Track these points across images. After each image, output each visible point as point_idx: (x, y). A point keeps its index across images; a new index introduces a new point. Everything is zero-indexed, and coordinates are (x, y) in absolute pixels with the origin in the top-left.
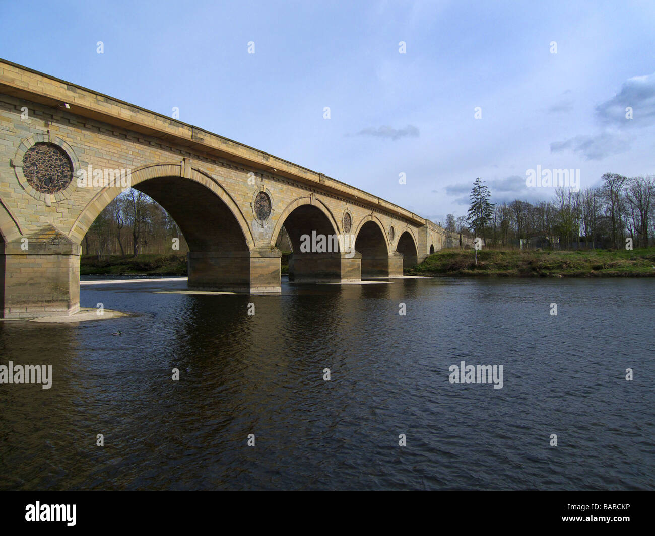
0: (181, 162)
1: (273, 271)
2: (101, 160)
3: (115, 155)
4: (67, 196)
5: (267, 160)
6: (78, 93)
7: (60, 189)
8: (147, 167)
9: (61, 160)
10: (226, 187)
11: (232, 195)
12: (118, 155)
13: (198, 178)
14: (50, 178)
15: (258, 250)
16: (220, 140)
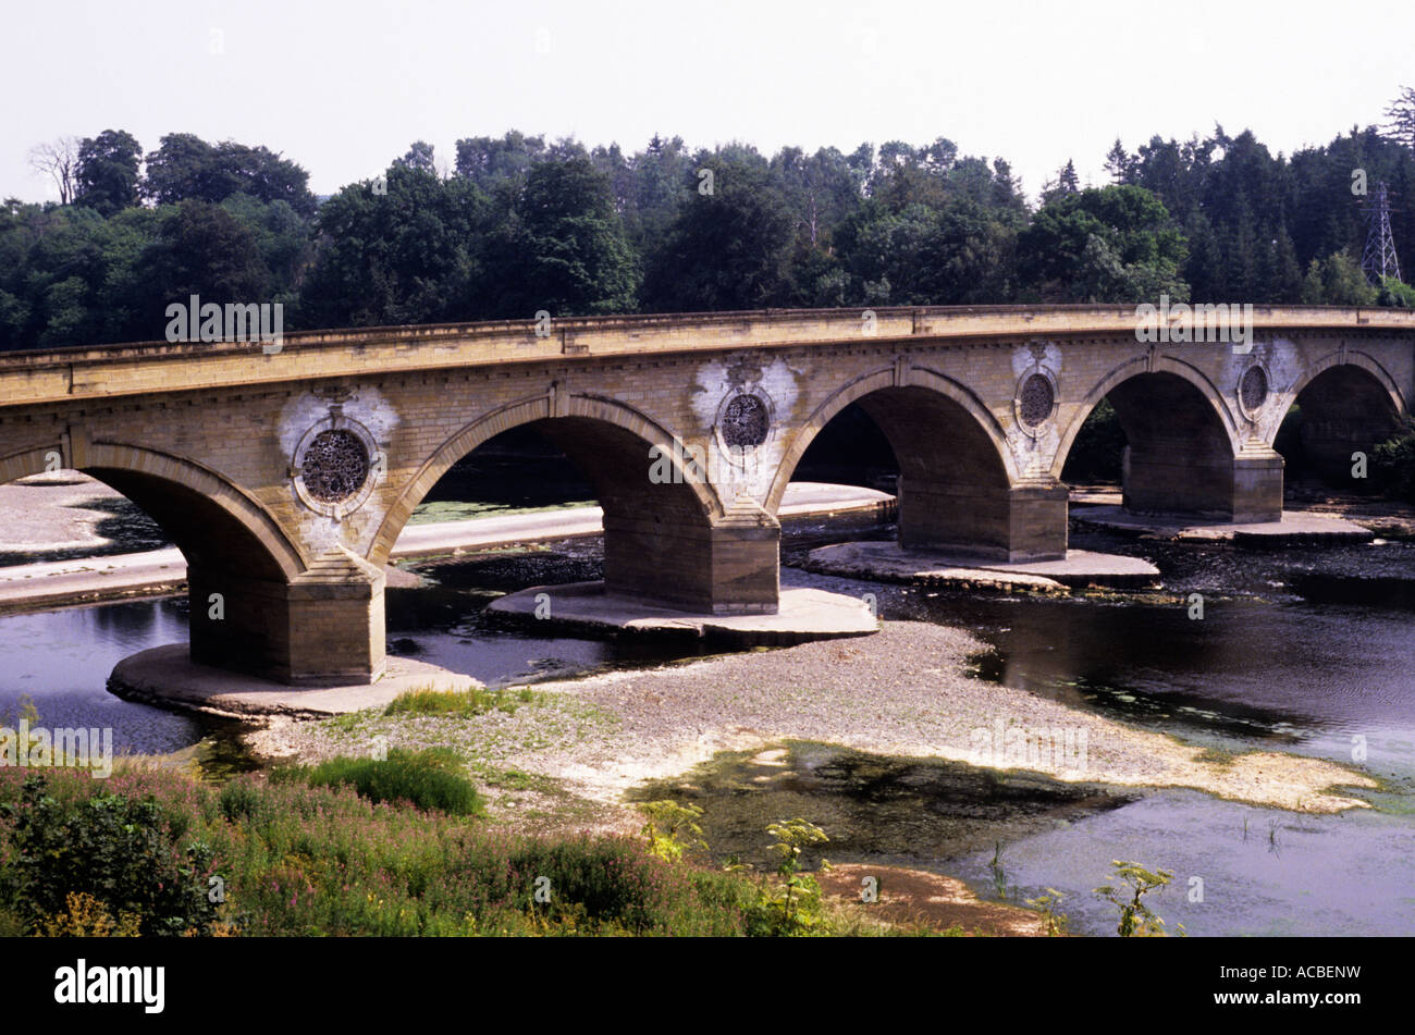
0: (548, 391)
7: (352, 492)
8: (483, 419)
13: (586, 409)
14: (338, 479)
15: (729, 525)
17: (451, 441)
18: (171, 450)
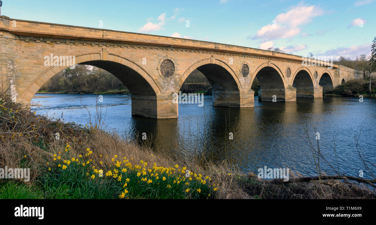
0: (211, 57)
5: (246, 50)
6: (176, 40)
7: (171, 75)
9: (171, 65)
10: (229, 65)
11: (232, 68)
13: (218, 63)
14: (168, 72)
16: (226, 46)
17: (192, 66)
18: (129, 59)
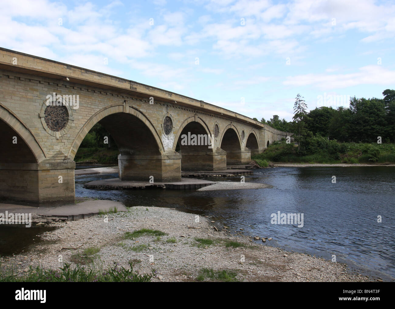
0: (123, 103)
1: (176, 168)
2: (83, 107)
3: (89, 103)
4: (66, 132)
5: (171, 96)
6: (72, 70)
7: (62, 128)
8: (106, 109)
9: (62, 110)
10: (148, 116)
11: (151, 120)
12: (91, 104)
13: (132, 112)
14: (57, 122)
15: (167, 154)
16: (145, 87)
